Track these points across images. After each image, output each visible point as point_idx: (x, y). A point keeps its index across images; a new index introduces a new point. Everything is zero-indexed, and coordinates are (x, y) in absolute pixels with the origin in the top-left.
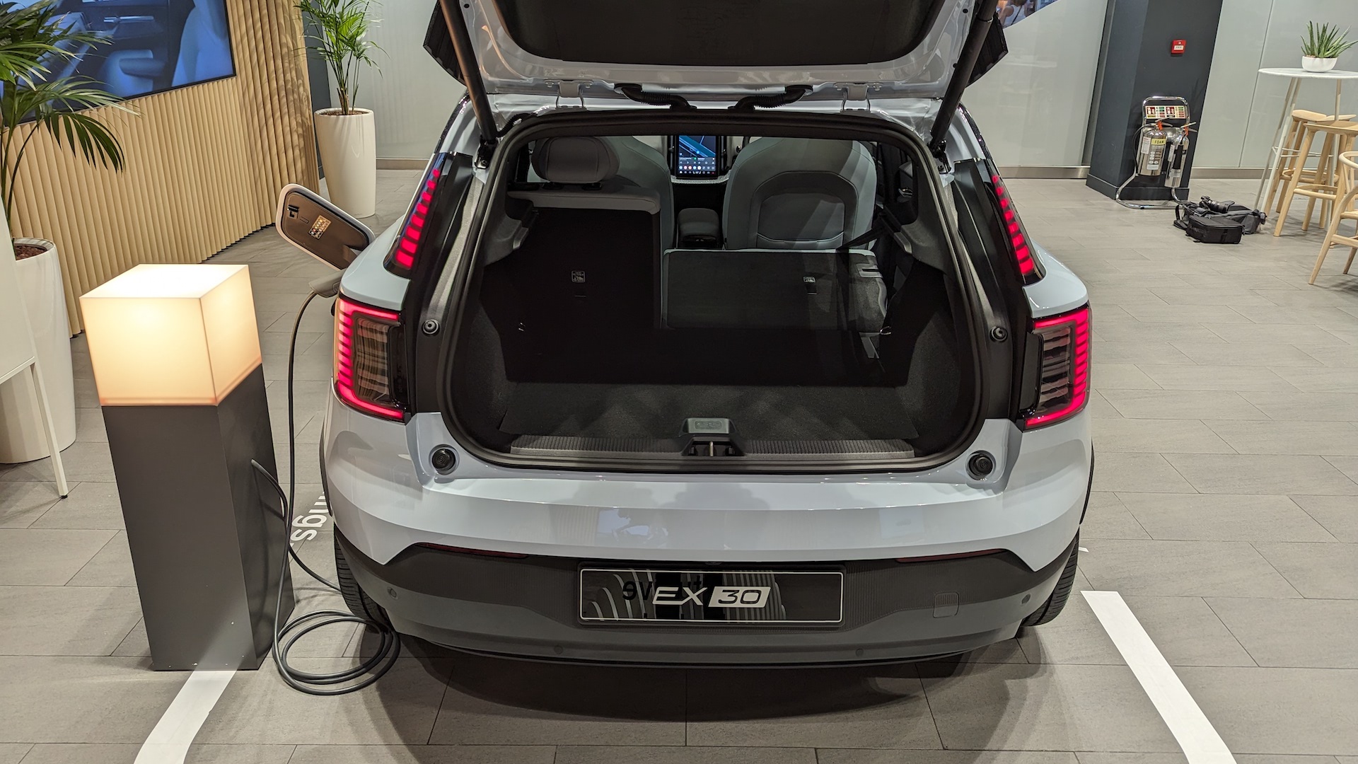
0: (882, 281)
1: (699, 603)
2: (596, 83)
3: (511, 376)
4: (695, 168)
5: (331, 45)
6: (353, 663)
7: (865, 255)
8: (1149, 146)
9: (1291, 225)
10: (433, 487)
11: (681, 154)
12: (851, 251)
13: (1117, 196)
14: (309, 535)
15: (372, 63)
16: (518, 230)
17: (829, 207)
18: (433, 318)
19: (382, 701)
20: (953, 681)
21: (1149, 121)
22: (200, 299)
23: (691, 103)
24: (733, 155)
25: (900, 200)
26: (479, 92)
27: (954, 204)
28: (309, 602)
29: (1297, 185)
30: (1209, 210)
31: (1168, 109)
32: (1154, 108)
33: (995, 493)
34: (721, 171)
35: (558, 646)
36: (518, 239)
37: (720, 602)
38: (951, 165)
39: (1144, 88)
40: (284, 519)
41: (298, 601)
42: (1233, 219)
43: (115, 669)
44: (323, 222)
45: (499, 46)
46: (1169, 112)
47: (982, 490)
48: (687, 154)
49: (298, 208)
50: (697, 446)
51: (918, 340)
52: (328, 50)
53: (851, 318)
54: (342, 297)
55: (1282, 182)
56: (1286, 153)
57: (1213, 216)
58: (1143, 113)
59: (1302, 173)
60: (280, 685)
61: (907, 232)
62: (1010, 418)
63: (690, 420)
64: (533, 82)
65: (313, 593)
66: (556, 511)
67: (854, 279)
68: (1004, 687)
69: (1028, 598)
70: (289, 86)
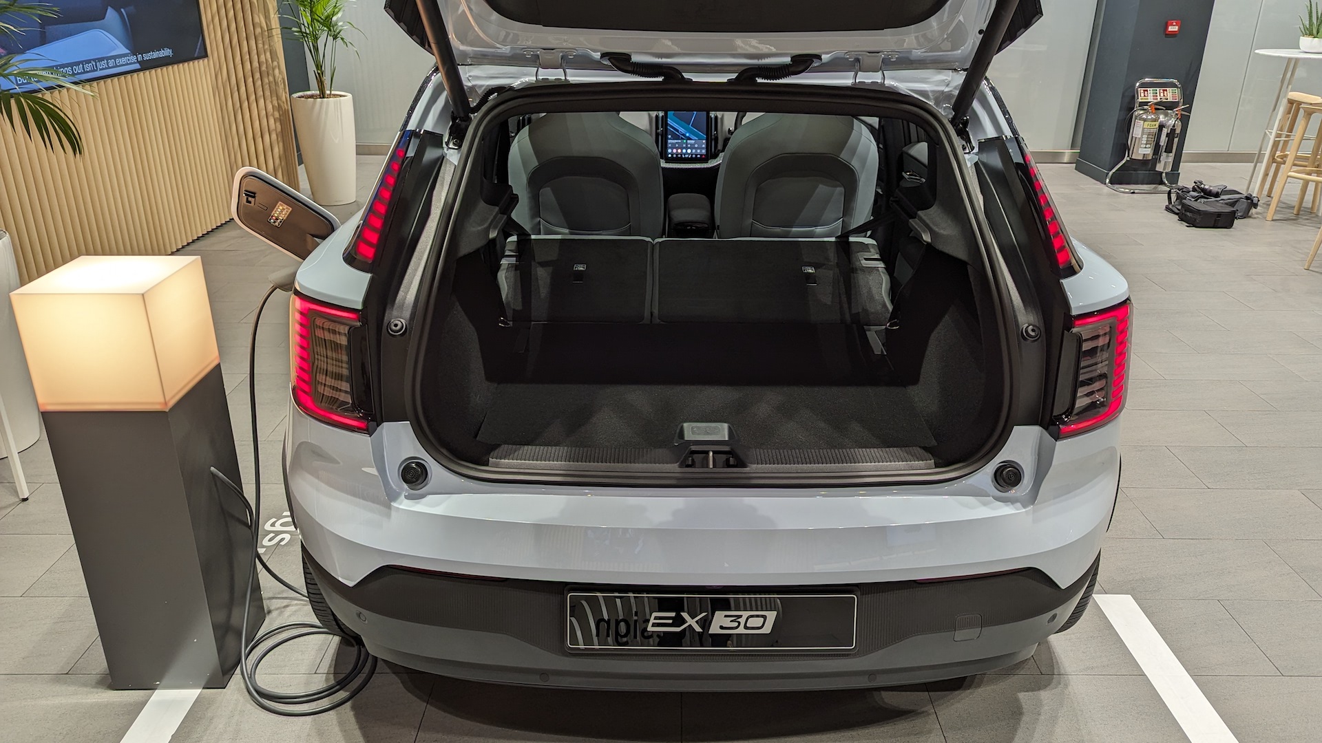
0: (884, 271)
1: (698, 629)
2: (580, 52)
3: (490, 377)
4: (684, 151)
5: (306, 25)
6: (327, 680)
7: (866, 243)
8: (1142, 130)
9: (1282, 209)
10: (403, 504)
11: (670, 137)
12: (852, 239)
13: (1108, 181)
14: (282, 539)
15: (348, 44)
16: (495, 217)
17: (827, 192)
18: (400, 316)
19: (357, 722)
20: (963, 695)
21: (1142, 104)
22: (143, 295)
23: (686, 75)
24: (724, 137)
25: (903, 184)
26: (449, 62)
27: (978, 187)
28: (281, 613)
29: (1291, 168)
30: (1202, 194)
31: (1162, 91)
32: (1147, 91)
33: (1024, 507)
34: (712, 155)
35: (544, 673)
36: (495, 228)
37: (722, 627)
38: (975, 144)
39: (1138, 68)
40: (250, 527)
41: (269, 612)
42: (1226, 204)
43: (72, 689)
44: (284, 209)
45: (470, 9)
46: (1162, 94)
47: (1009, 503)
48: (676, 137)
49: (255, 193)
50: (695, 456)
51: (933, 335)
52: (303, 30)
53: (854, 311)
54: (297, 293)
55: (1274, 165)
56: (1279, 136)
57: (1206, 200)
58: (1136, 96)
59: (1297, 158)
60: (249, 705)
61: (924, 218)
62: (1040, 425)
63: (685, 425)
64: (510, 52)
65: (286, 602)
66: (540, 531)
67: (856, 269)
68: (1017, 700)
69: (1054, 617)
70: (264, 68)
